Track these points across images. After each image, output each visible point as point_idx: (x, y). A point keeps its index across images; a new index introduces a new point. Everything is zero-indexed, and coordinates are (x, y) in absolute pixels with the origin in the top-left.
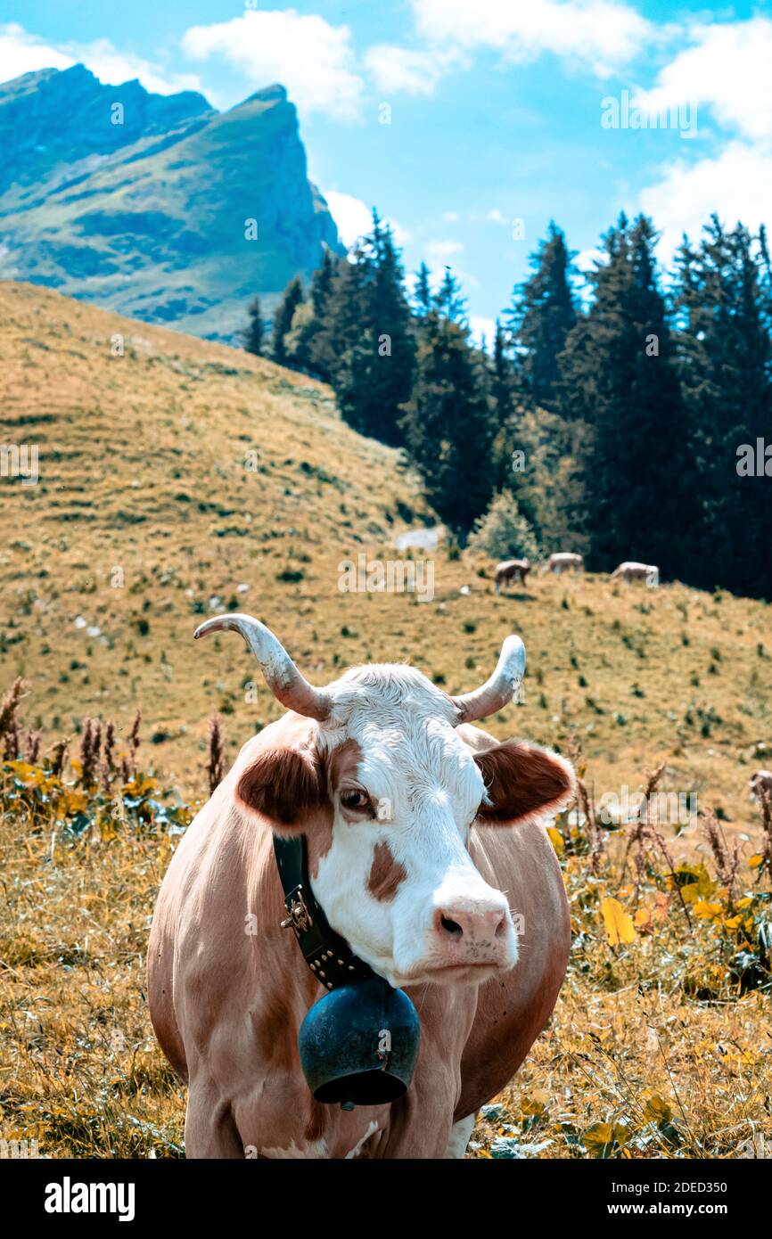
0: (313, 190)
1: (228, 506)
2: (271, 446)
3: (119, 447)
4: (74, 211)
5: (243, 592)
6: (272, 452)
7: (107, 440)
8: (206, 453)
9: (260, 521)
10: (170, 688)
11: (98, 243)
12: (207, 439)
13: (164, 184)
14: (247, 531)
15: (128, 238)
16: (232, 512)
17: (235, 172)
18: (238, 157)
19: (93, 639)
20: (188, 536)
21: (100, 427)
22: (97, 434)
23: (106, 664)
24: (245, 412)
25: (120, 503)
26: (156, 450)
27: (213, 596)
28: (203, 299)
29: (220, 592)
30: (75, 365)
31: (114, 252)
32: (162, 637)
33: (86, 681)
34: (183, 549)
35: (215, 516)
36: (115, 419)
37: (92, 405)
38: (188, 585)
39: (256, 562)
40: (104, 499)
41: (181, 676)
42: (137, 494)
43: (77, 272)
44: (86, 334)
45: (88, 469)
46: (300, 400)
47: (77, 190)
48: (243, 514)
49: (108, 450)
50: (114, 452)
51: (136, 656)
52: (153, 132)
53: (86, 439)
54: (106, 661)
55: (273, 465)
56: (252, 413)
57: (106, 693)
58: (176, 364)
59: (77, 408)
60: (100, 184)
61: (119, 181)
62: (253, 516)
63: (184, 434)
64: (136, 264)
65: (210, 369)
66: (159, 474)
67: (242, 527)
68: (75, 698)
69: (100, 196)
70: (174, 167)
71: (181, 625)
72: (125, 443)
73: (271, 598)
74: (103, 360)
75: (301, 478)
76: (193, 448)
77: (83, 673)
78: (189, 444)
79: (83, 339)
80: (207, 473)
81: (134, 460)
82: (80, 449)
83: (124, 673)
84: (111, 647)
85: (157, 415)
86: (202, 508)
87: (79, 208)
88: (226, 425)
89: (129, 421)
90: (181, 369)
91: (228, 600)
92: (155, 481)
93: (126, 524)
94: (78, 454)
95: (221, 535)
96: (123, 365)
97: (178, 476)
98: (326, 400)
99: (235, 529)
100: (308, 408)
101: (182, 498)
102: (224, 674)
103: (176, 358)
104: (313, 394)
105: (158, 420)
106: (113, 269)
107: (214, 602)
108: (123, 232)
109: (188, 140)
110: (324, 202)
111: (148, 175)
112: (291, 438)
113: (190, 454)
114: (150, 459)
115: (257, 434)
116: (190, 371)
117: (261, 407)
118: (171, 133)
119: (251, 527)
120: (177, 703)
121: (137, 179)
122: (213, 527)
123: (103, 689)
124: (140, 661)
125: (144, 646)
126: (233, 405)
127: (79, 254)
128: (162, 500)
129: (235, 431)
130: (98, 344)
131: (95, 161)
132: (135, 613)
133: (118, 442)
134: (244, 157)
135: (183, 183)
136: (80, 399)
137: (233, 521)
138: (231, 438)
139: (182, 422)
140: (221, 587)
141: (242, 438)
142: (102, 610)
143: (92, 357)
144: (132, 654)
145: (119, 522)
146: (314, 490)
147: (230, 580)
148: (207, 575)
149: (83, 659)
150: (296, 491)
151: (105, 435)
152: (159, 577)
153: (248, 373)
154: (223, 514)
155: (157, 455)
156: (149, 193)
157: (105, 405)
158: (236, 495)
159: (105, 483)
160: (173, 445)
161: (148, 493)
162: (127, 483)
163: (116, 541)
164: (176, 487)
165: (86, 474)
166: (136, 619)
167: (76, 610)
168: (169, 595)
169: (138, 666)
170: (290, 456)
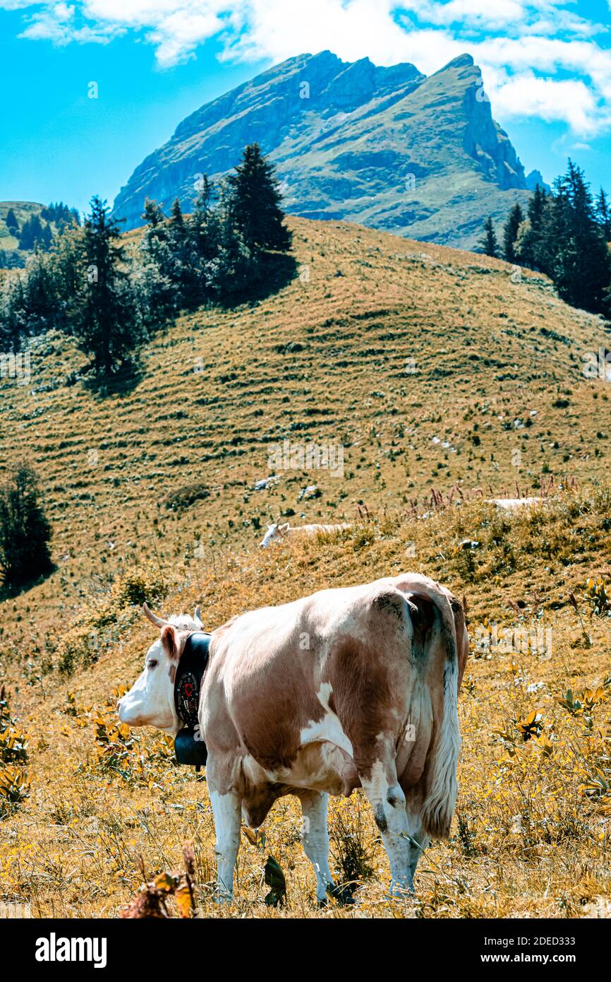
0: (496, 126)
1: (503, 361)
2: (520, 320)
3: (429, 328)
4: (331, 154)
5: (534, 415)
6: (522, 323)
7: (421, 324)
8: (484, 328)
9: (524, 369)
10: (500, 475)
11: (350, 175)
12: (481, 319)
13: (393, 131)
14: (517, 376)
15: (370, 170)
16: (506, 365)
17: (442, 118)
18: (443, 107)
19: (445, 449)
20: (480, 382)
21: (415, 316)
22: (415, 321)
23: (458, 464)
24: (500, 298)
25: (435, 363)
26: (453, 328)
27: (516, 419)
28: (426, 210)
29: (520, 416)
30: (391, 276)
31: (362, 181)
32: (488, 445)
33: (448, 475)
34: (478, 390)
35: (495, 368)
36: (425, 310)
37: (408, 302)
38: (499, 413)
39: (538, 396)
40: (425, 362)
41: (505, 468)
42: (445, 358)
43: (337, 197)
44: (391, 254)
45: (412, 343)
46: (532, 286)
47: (331, 139)
48: (513, 365)
49: (423, 330)
50: (427, 332)
51: (475, 458)
52: (381, 94)
53: (408, 324)
54: (457, 463)
55: (524, 332)
56: (504, 298)
57: (462, 481)
58: (450, 269)
59: (400, 305)
60: (348, 134)
61: (361, 131)
62: (519, 366)
63: (467, 316)
64: (378, 188)
65: (471, 271)
66: (457, 343)
67: (513, 374)
68: (444, 485)
69: (348, 142)
70: (397, 118)
71: (498, 438)
72: (433, 325)
73: (551, 418)
74: (406, 271)
75: (543, 339)
76: (475, 325)
77: (446, 470)
78: (472, 323)
79: (390, 258)
80: (487, 341)
81: (439, 335)
82: (405, 331)
83: (471, 469)
84: (459, 453)
85: (449, 305)
86: (487, 363)
87: (335, 152)
88: (490, 308)
89: (433, 311)
90: (454, 273)
91: (525, 421)
92: (456, 348)
93: (441, 377)
94: (405, 334)
95: (501, 379)
96: (418, 273)
97: (469, 344)
98: (548, 285)
99: (509, 375)
100: (539, 292)
101: (474, 358)
102: (530, 465)
103: (450, 265)
104: (539, 281)
105: (450, 309)
106: (362, 193)
107: (517, 422)
108: (367, 167)
109: (406, 98)
110: (504, 134)
111: (381, 125)
112: (532, 313)
113: (473, 329)
114: (449, 334)
115: (510, 312)
116: (459, 273)
117: (509, 294)
118: (393, 94)
119: (519, 373)
120: (506, 484)
121: (373, 129)
122: (495, 374)
123: (460, 479)
124: (478, 460)
125: (479, 452)
126: (492, 294)
127: (337, 184)
128: (461, 360)
129: (496, 311)
130: (400, 259)
131: (342, 117)
132: (470, 433)
133: (428, 325)
134: (447, 107)
135: (406, 129)
136: (400, 299)
137: (507, 370)
138: (494, 316)
139: (465, 308)
140: (520, 413)
141: (501, 316)
142: (448, 432)
143: (398, 269)
144: (472, 458)
145: (436, 376)
146: (552, 346)
147: (525, 409)
148: (509, 406)
149: (444, 462)
150: (541, 348)
151: (420, 321)
152: (480, 410)
153: (497, 271)
154: (500, 366)
155: (454, 331)
156: (382, 139)
157: (417, 302)
158: (506, 354)
159: (424, 352)
160: (462, 325)
161: (452, 356)
162: (438, 350)
163: (436, 388)
164: (469, 351)
165: (412, 346)
166: (472, 435)
167: (432, 433)
168: (488, 420)
169: (478, 464)
170: (534, 325)
